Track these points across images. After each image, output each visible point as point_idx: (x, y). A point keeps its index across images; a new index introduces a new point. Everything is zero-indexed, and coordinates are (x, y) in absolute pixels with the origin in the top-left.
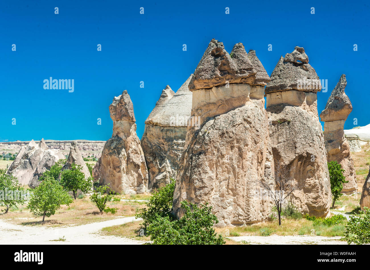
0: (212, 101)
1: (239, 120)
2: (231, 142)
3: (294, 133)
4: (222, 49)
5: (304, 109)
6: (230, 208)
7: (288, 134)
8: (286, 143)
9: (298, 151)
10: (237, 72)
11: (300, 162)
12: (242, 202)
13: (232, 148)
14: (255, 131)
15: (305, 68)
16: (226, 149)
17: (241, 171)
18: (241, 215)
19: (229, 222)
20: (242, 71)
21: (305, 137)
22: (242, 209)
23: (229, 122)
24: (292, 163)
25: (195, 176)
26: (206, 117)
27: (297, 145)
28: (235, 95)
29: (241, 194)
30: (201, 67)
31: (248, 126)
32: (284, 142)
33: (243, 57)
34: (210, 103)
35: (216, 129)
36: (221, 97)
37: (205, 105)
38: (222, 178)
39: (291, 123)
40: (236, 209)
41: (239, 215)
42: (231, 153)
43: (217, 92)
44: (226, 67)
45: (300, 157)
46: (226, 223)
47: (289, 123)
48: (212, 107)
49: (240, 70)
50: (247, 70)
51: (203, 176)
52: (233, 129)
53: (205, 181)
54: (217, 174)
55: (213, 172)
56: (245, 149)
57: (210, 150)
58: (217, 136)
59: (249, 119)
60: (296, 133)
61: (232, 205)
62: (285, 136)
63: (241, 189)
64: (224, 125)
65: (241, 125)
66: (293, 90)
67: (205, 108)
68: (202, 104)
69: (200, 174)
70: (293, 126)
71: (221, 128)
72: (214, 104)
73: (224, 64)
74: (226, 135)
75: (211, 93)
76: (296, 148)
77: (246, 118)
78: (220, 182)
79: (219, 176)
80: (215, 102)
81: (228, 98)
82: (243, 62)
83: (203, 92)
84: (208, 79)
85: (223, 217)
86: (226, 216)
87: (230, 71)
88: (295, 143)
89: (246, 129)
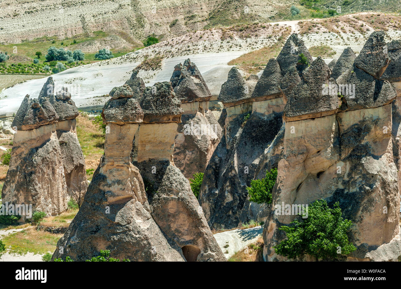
0: (33, 138)
1: (51, 149)
2: (47, 164)
3: (70, 151)
4: (39, 104)
5: (72, 132)
6: (50, 205)
7: (67, 152)
8: (66, 159)
9: (75, 163)
10: (48, 119)
11: (76, 170)
12: (56, 201)
13: (49, 168)
14: (59, 155)
15: (69, 102)
16: (46, 169)
17: (55, 182)
18: (56, 209)
19: (50, 214)
20: (50, 117)
21: (77, 153)
22: (56, 205)
23: (45, 151)
24: (72, 171)
25: (31, 187)
26: (30, 148)
27: (74, 159)
28: (46, 133)
29: (55, 196)
30: (27, 117)
31: (55, 153)
32: (65, 157)
33: (49, 108)
34: (32, 139)
35: (39, 157)
36: (39, 135)
37: (29, 141)
38: (45, 187)
39: (67, 144)
40: (53, 206)
41: (55, 209)
42: (48, 171)
43: (36, 132)
44: (42, 116)
45: (76, 167)
46: (49, 215)
47: (66, 144)
48: (33, 142)
49: (49, 116)
50: (52, 116)
51: (36, 187)
52: (48, 156)
53: (37, 190)
54: (42, 185)
55: (40, 184)
56: (56, 167)
57: (38, 170)
58: (40, 161)
59: (56, 148)
60: (72, 151)
61: (51, 204)
62: (65, 154)
63: (55, 193)
64: (43, 153)
65: (52, 153)
66: (66, 120)
67: (29, 142)
68: (27, 140)
69: (34, 186)
70: (69, 146)
71: (42, 155)
72: (34, 139)
73: (40, 114)
74: (45, 160)
75: (32, 133)
76: (73, 161)
77: (54, 147)
78: (44, 190)
79: (43, 186)
80: (35, 138)
81: (42, 135)
82: (50, 111)
83: (27, 132)
84: (32, 124)
85: (48, 211)
86: (49, 211)
87: (44, 118)
88: (72, 158)
89: (55, 154)
